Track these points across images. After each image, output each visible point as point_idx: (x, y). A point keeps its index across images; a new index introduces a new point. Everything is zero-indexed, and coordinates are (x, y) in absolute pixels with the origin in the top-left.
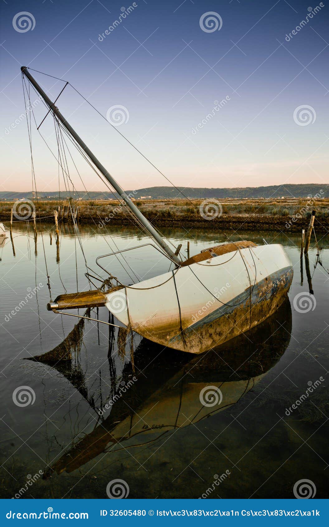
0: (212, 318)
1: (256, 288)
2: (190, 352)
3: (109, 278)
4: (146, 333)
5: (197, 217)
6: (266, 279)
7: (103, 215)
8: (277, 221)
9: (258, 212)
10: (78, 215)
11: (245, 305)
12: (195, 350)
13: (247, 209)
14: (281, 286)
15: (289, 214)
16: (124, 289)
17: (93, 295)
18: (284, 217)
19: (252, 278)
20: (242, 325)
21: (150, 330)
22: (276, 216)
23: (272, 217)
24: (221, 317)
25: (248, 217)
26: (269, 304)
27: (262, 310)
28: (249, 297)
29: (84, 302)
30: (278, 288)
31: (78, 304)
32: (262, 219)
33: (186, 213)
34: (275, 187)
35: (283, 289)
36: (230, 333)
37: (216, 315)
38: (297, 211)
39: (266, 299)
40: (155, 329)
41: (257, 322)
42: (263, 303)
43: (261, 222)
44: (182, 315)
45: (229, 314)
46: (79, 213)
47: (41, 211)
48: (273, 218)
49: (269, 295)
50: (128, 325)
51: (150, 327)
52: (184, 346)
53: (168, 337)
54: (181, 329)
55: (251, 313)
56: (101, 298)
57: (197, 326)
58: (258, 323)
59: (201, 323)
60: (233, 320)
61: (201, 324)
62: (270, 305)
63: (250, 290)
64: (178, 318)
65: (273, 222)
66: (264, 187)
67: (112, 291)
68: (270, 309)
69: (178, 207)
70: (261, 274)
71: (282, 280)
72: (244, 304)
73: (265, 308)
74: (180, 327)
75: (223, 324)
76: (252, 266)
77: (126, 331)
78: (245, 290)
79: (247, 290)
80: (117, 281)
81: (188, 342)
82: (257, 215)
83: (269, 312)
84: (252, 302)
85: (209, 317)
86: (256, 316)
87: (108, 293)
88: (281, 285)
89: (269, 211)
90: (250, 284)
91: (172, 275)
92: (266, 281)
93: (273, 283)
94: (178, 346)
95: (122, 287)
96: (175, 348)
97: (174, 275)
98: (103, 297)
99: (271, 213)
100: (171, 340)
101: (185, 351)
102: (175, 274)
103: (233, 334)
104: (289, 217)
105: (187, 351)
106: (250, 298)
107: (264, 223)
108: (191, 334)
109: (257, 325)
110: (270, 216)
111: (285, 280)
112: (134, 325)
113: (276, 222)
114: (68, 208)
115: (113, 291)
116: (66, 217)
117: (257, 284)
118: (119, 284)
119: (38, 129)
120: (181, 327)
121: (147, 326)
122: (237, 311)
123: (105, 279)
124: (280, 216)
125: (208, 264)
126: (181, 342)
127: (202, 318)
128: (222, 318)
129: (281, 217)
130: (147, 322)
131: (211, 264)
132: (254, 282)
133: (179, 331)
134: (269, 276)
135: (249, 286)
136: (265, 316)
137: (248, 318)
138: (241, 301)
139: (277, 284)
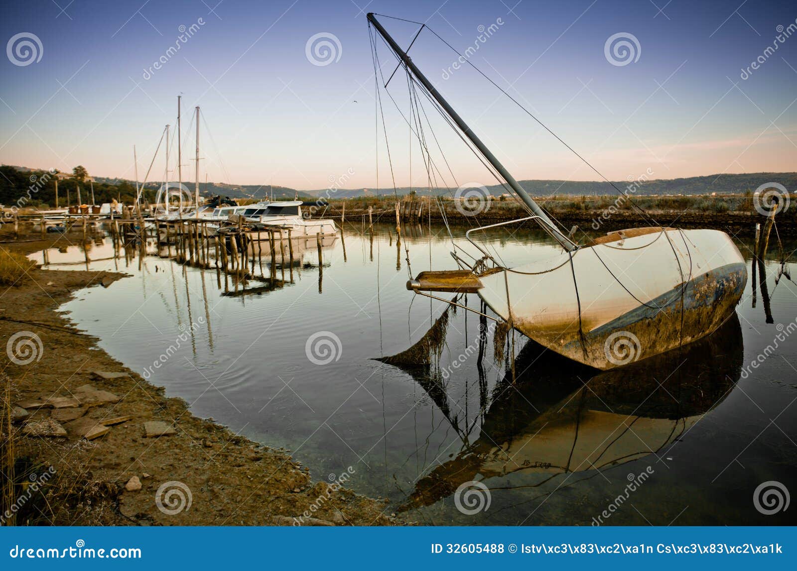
0: (624, 322)
1: (691, 286)
2: (592, 365)
3: (484, 258)
4: (532, 333)
5: (586, 215)
6: (707, 275)
7: (455, 213)
8: (709, 220)
9: (679, 208)
10: (423, 213)
11: (674, 310)
12: (599, 364)
13: (660, 202)
14: (729, 289)
15: (728, 209)
16: (503, 272)
17: (463, 276)
18: (720, 214)
19: (686, 271)
20: (669, 339)
21: (537, 329)
22: (707, 213)
23: (700, 213)
24: (637, 321)
25: (662, 214)
26: (710, 313)
27: (699, 321)
28: (680, 298)
29: (452, 283)
30: (725, 292)
31: (445, 285)
32: (684, 217)
33: (569, 210)
34: (702, 179)
35: (731, 294)
36: (650, 348)
37: (631, 319)
38: (741, 204)
39: (706, 305)
40: (544, 328)
41: (690, 338)
42: (701, 311)
43: (683, 221)
44: (582, 313)
45: (650, 319)
46: (424, 210)
47: (377, 208)
48: (702, 216)
49: (711, 300)
50: (509, 320)
51: (538, 325)
52: (584, 356)
53: (562, 341)
54: (580, 332)
55: (683, 322)
56: (473, 282)
57: (602, 331)
58: (692, 340)
59: (609, 327)
60: (656, 329)
61: (609, 329)
62: (712, 316)
63: (682, 289)
64: (577, 318)
65: (702, 221)
66: (683, 179)
67: (487, 274)
68: (711, 323)
69: (558, 202)
70: (699, 268)
71: (731, 280)
72: (673, 307)
73: (704, 320)
74: (578, 329)
75: (640, 333)
76: (684, 254)
77: (506, 326)
78: (675, 288)
79: (677, 288)
80: (494, 262)
81: (590, 352)
82: (676, 211)
83: (709, 326)
84: (685, 307)
85: (621, 321)
86: (689, 328)
87: (482, 276)
88: (729, 287)
89: (695, 206)
90: (682, 279)
91: (568, 258)
92: (706, 277)
93: (718, 283)
94: (575, 355)
95: (499, 269)
96: (571, 357)
97: (571, 258)
98: (476, 280)
99: (699, 208)
100: (566, 346)
101: (585, 363)
102: (573, 256)
103: (655, 351)
104: (728, 214)
105: (588, 364)
106: (682, 300)
107: (688, 223)
108: (594, 341)
109: (691, 343)
110: (697, 213)
111: (735, 281)
112: (516, 320)
113: (706, 222)
114: (410, 204)
115: (489, 273)
116: (407, 216)
117: (693, 280)
118: (496, 266)
119: (385, 87)
120: (581, 329)
121: (533, 324)
122: (661, 317)
123: (477, 260)
124: (713, 213)
125: (620, 247)
126: (579, 350)
127: (612, 320)
128: (640, 323)
129: (715, 214)
130: (534, 318)
131: (623, 247)
132: (688, 277)
133: (578, 335)
134: (711, 271)
135: (680, 282)
136: (703, 331)
137: (677, 329)
138: (668, 303)
139: (723, 285)
